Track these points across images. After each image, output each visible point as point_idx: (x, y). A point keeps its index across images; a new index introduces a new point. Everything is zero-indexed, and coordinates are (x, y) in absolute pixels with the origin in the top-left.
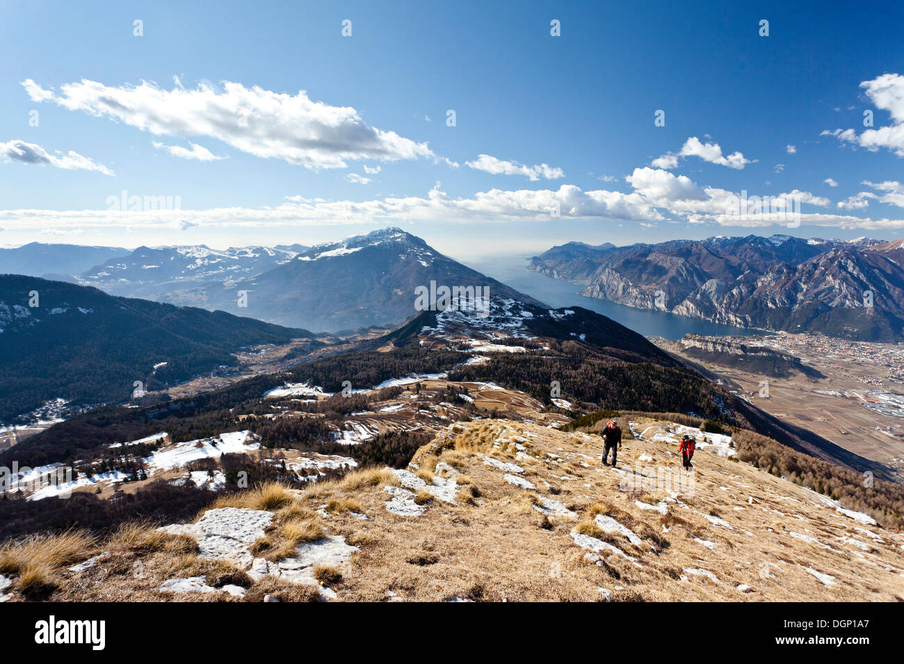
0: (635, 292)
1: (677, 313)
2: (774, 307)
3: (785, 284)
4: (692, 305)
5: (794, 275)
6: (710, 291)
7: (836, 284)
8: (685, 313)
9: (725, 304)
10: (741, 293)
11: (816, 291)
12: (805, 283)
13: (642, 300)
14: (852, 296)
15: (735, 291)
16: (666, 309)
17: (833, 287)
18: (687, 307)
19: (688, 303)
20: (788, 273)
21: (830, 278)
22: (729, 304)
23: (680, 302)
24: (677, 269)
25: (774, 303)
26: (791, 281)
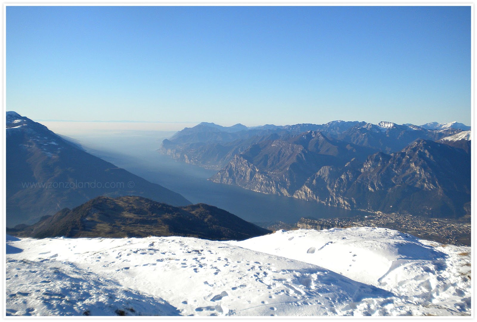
0: (260, 178)
1: (297, 197)
2: (373, 190)
3: (381, 170)
4: (309, 190)
5: (388, 162)
6: (323, 176)
7: (417, 169)
8: (303, 197)
9: (336, 189)
10: (347, 178)
11: (403, 176)
12: (395, 169)
13: (267, 185)
14: (429, 180)
15: (343, 177)
16: (287, 194)
17: (415, 173)
18: (305, 192)
19: (306, 188)
20: (383, 161)
21: (413, 165)
22: (339, 188)
23: (299, 187)
24: (297, 156)
25: (373, 187)
26: (385, 168)
